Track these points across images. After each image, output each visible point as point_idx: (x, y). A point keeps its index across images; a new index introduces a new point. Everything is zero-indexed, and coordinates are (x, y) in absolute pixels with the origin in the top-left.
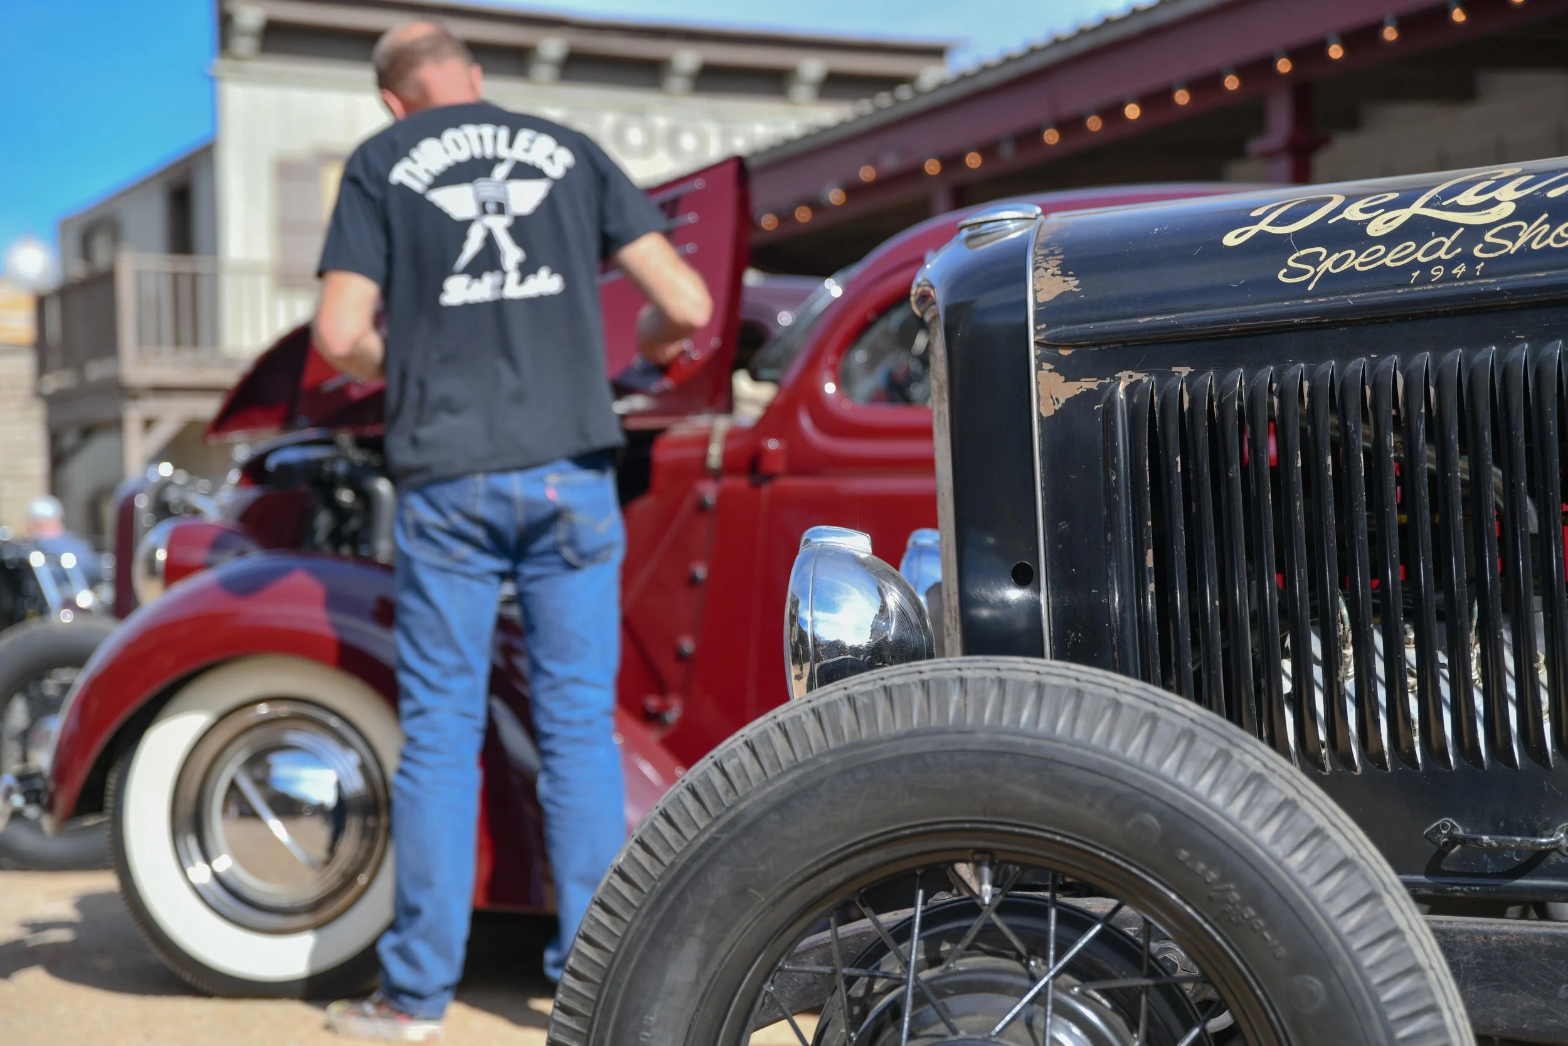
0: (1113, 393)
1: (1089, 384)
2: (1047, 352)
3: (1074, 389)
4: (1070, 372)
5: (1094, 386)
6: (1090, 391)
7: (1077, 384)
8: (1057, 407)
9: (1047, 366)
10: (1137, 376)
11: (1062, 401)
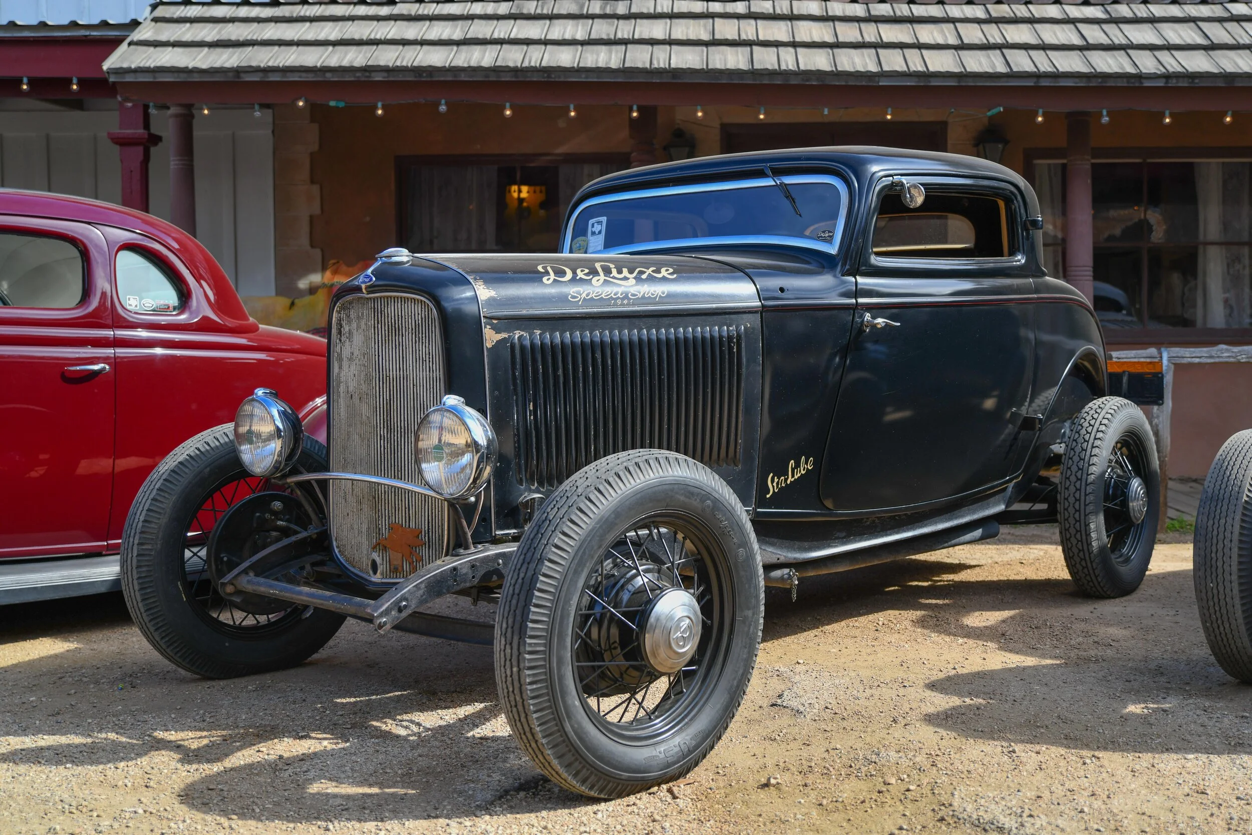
0: (514, 338)
1: (504, 335)
2: (488, 320)
3: (500, 337)
4: (498, 331)
5: (506, 336)
6: (505, 338)
7: (500, 335)
8: (493, 344)
9: (488, 327)
10: (522, 333)
11: (495, 341)
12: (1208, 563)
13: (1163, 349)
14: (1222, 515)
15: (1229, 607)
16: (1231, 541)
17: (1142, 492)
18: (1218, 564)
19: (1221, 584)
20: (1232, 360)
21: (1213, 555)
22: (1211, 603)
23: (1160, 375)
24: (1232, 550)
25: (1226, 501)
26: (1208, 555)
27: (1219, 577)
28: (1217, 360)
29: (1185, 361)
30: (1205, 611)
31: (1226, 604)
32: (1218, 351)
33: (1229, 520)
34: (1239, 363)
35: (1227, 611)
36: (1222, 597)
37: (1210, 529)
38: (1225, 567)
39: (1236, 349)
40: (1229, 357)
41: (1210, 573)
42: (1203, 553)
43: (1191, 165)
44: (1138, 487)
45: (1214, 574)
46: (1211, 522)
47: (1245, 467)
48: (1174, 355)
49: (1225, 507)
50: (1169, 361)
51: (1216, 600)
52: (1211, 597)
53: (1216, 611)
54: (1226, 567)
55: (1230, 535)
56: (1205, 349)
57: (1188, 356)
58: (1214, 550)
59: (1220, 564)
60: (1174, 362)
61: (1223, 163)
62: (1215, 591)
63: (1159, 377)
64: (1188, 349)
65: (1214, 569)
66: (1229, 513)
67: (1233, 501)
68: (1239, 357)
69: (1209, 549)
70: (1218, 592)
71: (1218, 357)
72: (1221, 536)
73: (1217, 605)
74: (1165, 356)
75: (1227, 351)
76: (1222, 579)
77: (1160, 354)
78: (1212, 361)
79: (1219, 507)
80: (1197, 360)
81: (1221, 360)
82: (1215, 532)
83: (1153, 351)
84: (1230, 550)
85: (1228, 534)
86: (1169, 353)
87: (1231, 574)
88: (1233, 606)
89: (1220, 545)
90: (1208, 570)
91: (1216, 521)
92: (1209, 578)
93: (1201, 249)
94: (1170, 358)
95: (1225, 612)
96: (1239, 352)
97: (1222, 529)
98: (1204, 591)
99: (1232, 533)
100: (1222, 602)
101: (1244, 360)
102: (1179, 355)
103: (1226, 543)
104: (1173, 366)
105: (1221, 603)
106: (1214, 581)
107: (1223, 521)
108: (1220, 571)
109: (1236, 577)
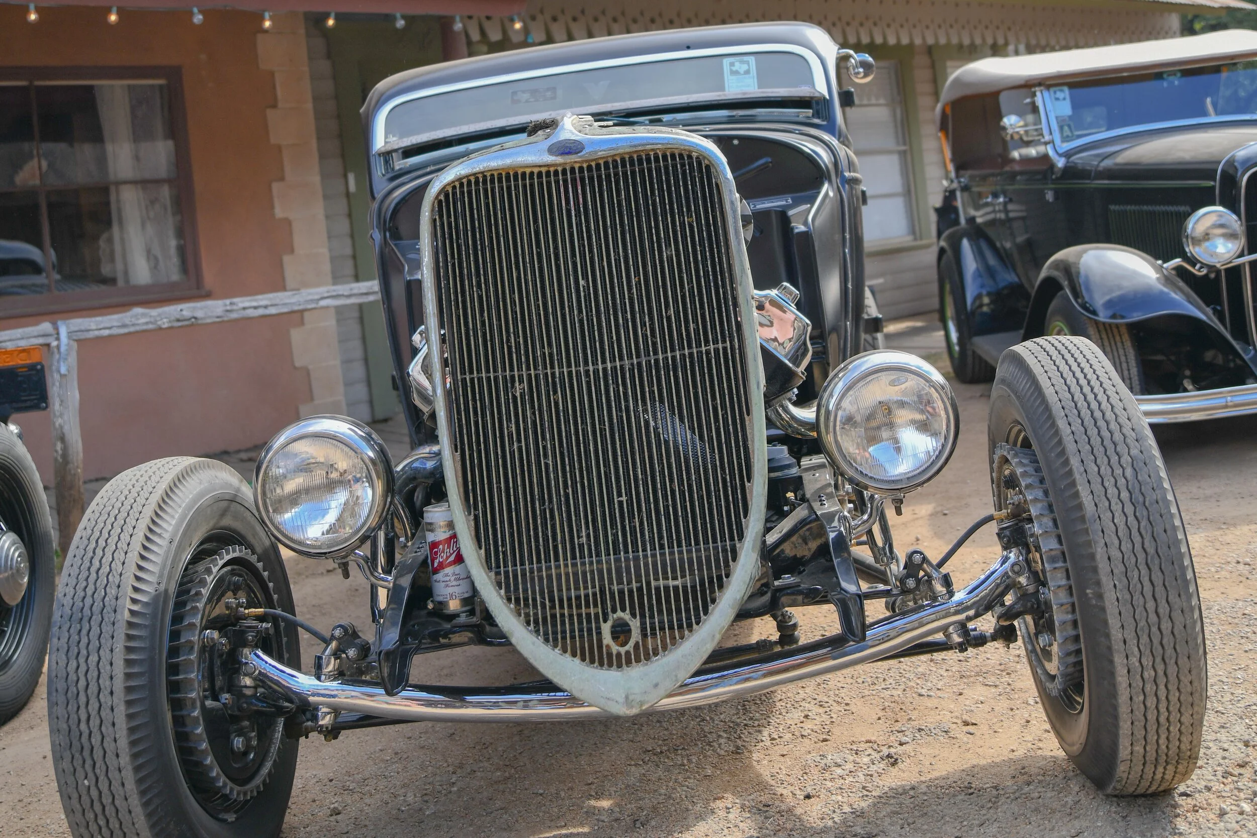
12: (76, 743)
13: (60, 323)
14: (91, 647)
15: (123, 814)
16: (112, 693)
17: (17, 554)
18: (93, 740)
19: (102, 778)
20: (151, 326)
21: (83, 726)
22: (90, 816)
23: (39, 367)
24: (115, 710)
25: (97, 618)
26: (74, 727)
27: (98, 765)
28: (132, 329)
29: (91, 335)
30: (83, 830)
31: (117, 811)
32: (131, 317)
33: (105, 654)
34: (160, 329)
35: (121, 823)
36: (107, 800)
37: (73, 677)
38: (105, 744)
39: (154, 312)
40: (147, 323)
41: (81, 762)
42: (65, 726)
43: (91, 88)
44: (9, 549)
45: (89, 762)
46: (73, 664)
47: (125, 547)
48: (76, 329)
49: (95, 630)
50: (69, 338)
51: (98, 808)
52: (89, 805)
53: (100, 828)
54: (109, 745)
55: (108, 683)
56: (115, 317)
57: (94, 327)
58: (83, 717)
59: (96, 740)
60: (75, 338)
61: (129, 86)
62: (94, 793)
63: (38, 371)
64: (93, 319)
65: (86, 753)
66: (103, 641)
67: (109, 616)
68: (159, 323)
69: (74, 717)
70: (100, 793)
71: (133, 325)
72: (93, 688)
73: (100, 817)
74: (63, 331)
75: (143, 315)
76: (104, 768)
77: (57, 329)
78: (125, 330)
79: (84, 632)
80: (106, 332)
81: (138, 328)
82: (82, 683)
83: (46, 327)
84: (112, 709)
85: (105, 682)
86: (68, 327)
87: (117, 755)
88: (130, 812)
89: (94, 705)
90: (77, 755)
91: (82, 660)
92: (80, 770)
93: (113, 189)
94: (70, 334)
95: (117, 826)
96: (159, 315)
97: (93, 674)
98: (75, 796)
99: (111, 678)
100: (109, 810)
101: (166, 326)
102: (83, 328)
103: (102, 700)
104: (75, 345)
105: (107, 812)
106: (91, 775)
107: (93, 658)
108: (98, 754)
109: (128, 759)
